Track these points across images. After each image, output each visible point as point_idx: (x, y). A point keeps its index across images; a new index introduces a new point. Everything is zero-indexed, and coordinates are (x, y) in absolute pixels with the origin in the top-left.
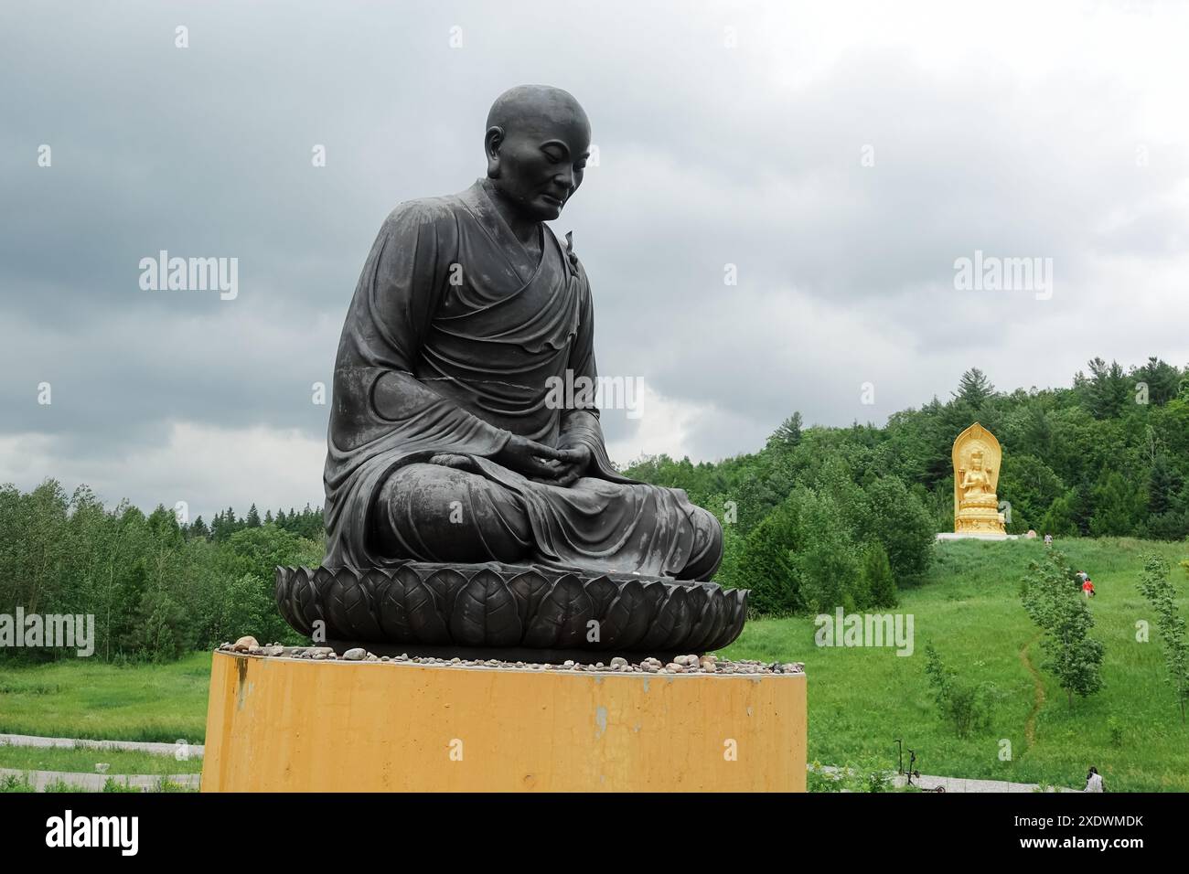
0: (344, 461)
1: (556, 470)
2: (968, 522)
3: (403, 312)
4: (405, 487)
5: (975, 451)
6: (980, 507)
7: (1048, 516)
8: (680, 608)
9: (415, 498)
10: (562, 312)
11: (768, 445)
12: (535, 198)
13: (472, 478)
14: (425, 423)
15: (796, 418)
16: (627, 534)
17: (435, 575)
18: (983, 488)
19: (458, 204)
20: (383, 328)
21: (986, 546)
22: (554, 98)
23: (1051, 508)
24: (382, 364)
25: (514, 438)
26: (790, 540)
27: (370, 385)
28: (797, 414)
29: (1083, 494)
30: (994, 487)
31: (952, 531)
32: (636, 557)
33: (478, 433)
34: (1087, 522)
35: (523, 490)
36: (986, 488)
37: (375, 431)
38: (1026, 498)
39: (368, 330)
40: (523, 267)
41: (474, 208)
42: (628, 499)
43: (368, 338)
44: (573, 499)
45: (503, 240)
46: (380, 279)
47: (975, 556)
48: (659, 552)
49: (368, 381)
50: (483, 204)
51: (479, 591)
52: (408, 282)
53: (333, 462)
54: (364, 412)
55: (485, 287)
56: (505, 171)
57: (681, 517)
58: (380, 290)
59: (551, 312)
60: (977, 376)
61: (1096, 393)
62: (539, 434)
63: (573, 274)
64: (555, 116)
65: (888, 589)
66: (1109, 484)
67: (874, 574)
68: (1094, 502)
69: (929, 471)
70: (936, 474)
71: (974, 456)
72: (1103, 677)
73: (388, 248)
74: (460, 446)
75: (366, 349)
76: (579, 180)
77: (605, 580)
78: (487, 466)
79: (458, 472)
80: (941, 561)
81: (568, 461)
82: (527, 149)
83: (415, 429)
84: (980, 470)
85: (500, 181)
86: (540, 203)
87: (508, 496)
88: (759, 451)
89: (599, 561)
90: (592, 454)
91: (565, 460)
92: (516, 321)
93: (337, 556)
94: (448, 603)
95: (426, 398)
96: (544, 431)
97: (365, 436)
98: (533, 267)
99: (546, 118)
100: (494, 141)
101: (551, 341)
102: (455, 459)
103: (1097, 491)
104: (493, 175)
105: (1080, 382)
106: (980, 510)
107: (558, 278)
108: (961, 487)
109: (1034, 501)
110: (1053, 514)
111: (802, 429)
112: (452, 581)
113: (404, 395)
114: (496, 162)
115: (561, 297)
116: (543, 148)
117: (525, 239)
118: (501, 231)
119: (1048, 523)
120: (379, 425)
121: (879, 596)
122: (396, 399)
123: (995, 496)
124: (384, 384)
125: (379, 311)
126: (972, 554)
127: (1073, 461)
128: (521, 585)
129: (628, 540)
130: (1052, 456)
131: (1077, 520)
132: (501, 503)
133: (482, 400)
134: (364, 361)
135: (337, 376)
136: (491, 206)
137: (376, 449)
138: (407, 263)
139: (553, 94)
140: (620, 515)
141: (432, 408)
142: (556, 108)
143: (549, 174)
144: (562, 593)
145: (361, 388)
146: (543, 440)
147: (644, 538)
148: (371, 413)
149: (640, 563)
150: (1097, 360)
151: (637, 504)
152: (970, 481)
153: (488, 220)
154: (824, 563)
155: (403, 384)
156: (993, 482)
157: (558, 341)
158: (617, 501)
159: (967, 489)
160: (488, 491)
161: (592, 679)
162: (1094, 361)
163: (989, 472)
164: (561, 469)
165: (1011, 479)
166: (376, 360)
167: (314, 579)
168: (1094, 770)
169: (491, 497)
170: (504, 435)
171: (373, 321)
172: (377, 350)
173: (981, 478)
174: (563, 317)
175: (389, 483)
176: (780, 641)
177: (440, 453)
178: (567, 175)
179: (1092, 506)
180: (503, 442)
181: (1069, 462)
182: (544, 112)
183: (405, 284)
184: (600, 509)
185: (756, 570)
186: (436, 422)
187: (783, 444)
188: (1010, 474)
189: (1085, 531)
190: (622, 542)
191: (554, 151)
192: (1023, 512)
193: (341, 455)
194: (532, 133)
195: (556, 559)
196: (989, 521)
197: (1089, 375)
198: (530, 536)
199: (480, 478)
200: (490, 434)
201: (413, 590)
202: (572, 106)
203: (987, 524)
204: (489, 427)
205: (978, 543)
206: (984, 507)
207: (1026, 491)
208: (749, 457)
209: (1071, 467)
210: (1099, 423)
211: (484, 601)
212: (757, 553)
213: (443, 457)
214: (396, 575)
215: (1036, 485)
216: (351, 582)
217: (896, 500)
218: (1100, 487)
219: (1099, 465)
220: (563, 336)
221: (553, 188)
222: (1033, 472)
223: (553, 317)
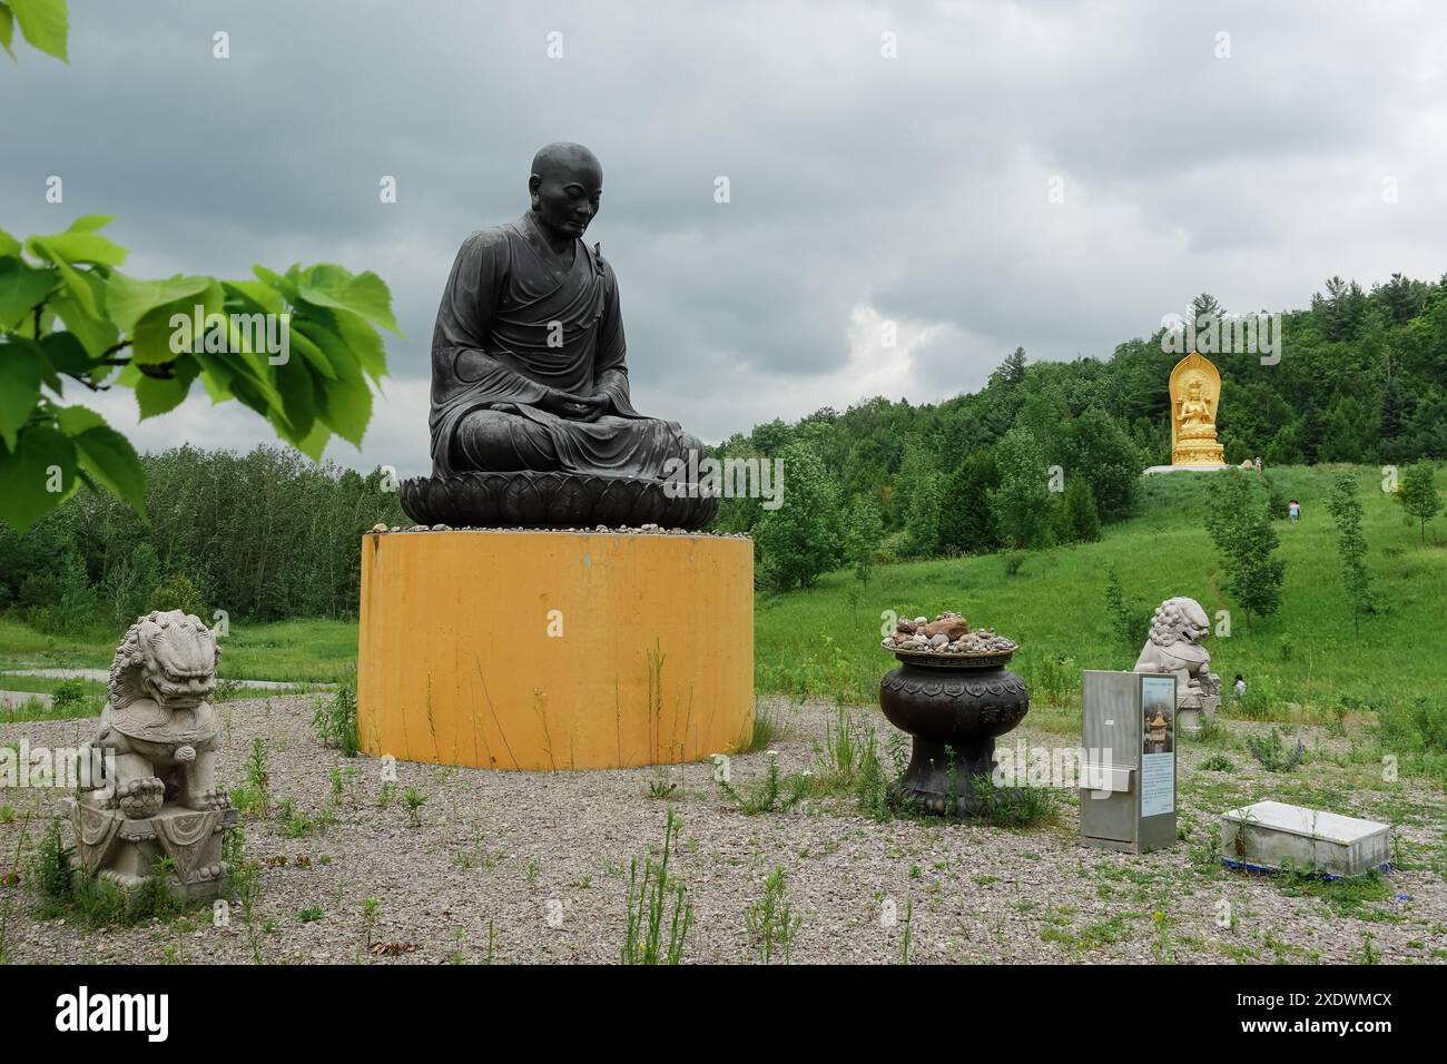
0: (440, 410)
1: (582, 411)
2: (1186, 454)
3: (475, 309)
4: (471, 425)
5: (1192, 381)
6: (1197, 438)
7: (1273, 445)
8: (653, 496)
9: (477, 432)
10: (588, 302)
11: (990, 383)
12: (563, 224)
13: (514, 418)
14: (490, 383)
15: (1020, 352)
16: (632, 453)
17: (489, 479)
18: (1202, 419)
19: (511, 231)
20: (461, 320)
21: (1199, 477)
22: (573, 153)
23: (1277, 436)
24: (462, 345)
25: (551, 390)
26: (994, 479)
27: (453, 360)
28: (1020, 349)
29: (1311, 423)
30: (1213, 417)
31: (1170, 464)
32: (638, 467)
33: (526, 388)
34: (1315, 449)
35: (551, 425)
36: (1204, 419)
37: (458, 390)
38: (1251, 427)
39: (451, 322)
40: (558, 273)
41: (523, 233)
42: (635, 429)
43: (451, 328)
44: (590, 430)
45: (544, 253)
46: (459, 288)
47: (1186, 487)
48: (654, 464)
49: (452, 356)
50: (529, 229)
51: (515, 487)
52: (476, 289)
53: (435, 411)
54: (451, 378)
55: (531, 289)
56: (543, 206)
57: (672, 439)
58: (458, 295)
59: (581, 302)
60: (1207, 302)
61: (1333, 314)
62: (574, 388)
63: (598, 273)
64: (573, 166)
65: (1091, 523)
66: (1338, 411)
67: (1078, 509)
68: (1322, 429)
69: (1153, 403)
70: (1161, 405)
71: (1192, 386)
72: (1286, 599)
73: (463, 266)
74: (513, 398)
75: (451, 335)
76: (596, 209)
77: (598, 479)
78: (525, 410)
79: (505, 414)
80: (1150, 494)
81: (592, 406)
82: (556, 190)
83: (484, 388)
84: (1198, 400)
85: (540, 213)
86: (567, 227)
87: (539, 429)
88: (980, 390)
89: (610, 471)
90: (611, 400)
91: (590, 404)
92: (553, 311)
93: (435, 472)
94: (497, 495)
95: (491, 366)
96: (578, 385)
97: (452, 393)
98: (566, 272)
99: (567, 168)
100: (535, 185)
101: (580, 323)
102: (504, 406)
103: (1323, 418)
104: (536, 208)
105: (1318, 303)
106: (1198, 441)
107: (586, 278)
108: (1178, 418)
109: (1260, 431)
110: (1279, 443)
111: (1025, 365)
112: (499, 482)
113: (476, 365)
114: (537, 200)
115: (588, 291)
116: (566, 190)
117: (561, 251)
118: (542, 248)
119: (1274, 453)
120: (460, 386)
121: (1081, 531)
122: (471, 368)
123: (1214, 426)
124: (463, 359)
125: (458, 309)
126: (1183, 486)
127: (1304, 387)
128: (542, 483)
129: (632, 457)
130: (1282, 383)
131: (1304, 448)
132: (533, 434)
133: (531, 366)
134: (449, 343)
135: (433, 353)
136: (536, 231)
137: (458, 402)
138: (476, 275)
139: (573, 149)
140: (627, 441)
141: (495, 373)
142: (574, 161)
143: (572, 207)
144: (568, 488)
145: (448, 361)
146: (578, 391)
147: (644, 455)
148: (456, 378)
149: (640, 471)
150: (1336, 280)
151: (640, 432)
152: (1187, 412)
153: (533, 240)
154: (1021, 498)
155: (477, 358)
156: (1212, 412)
157: (585, 322)
158: (627, 430)
159: (1185, 420)
160: (523, 426)
161: (581, 537)
162: (1332, 281)
163: (1208, 402)
164: (586, 410)
165: (1236, 409)
166: (458, 343)
167: (419, 486)
168: (1239, 678)
169: (525, 429)
170: (544, 389)
171: (454, 316)
172: (458, 336)
173: (1199, 409)
174: (589, 306)
175: (463, 422)
176: (974, 575)
177: (497, 402)
178: (586, 207)
179: (1320, 433)
180: (544, 392)
181: (1300, 389)
182: (565, 164)
183: (475, 290)
184: (611, 436)
185: (960, 509)
186: (497, 382)
187: (1005, 382)
188: (1236, 404)
189: (1312, 459)
190: (628, 457)
191: (574, 191)
192: (1249, 442)
193: (438, 406)
194: (558, 179)
195: (575, 469)
196: (1207, 452)
197: (1327, 296)
198: (554, 453)
199: (519, 418)
200: (534, 389)
201: (476, 489)
202: (586, 157)
203: (1205, 455)
204: (534, 384)
205: (1189, 475)
206: (1202, 438)
207: (1252, 420)
208: (969, 396)
209: (1303, 392)
210: (1334, 346)
211: (519, 493)
212: (960, 492)
213: (497, 405)
214: (465, 481)
215: (1264, 413)
216: (439, 486)
217: (1103, 435)
218: (1328, 412)
219: (1330, 389)
220: (589, 319)
221: (575, 216)
222: (1263, 401)
223: (582, 306)
